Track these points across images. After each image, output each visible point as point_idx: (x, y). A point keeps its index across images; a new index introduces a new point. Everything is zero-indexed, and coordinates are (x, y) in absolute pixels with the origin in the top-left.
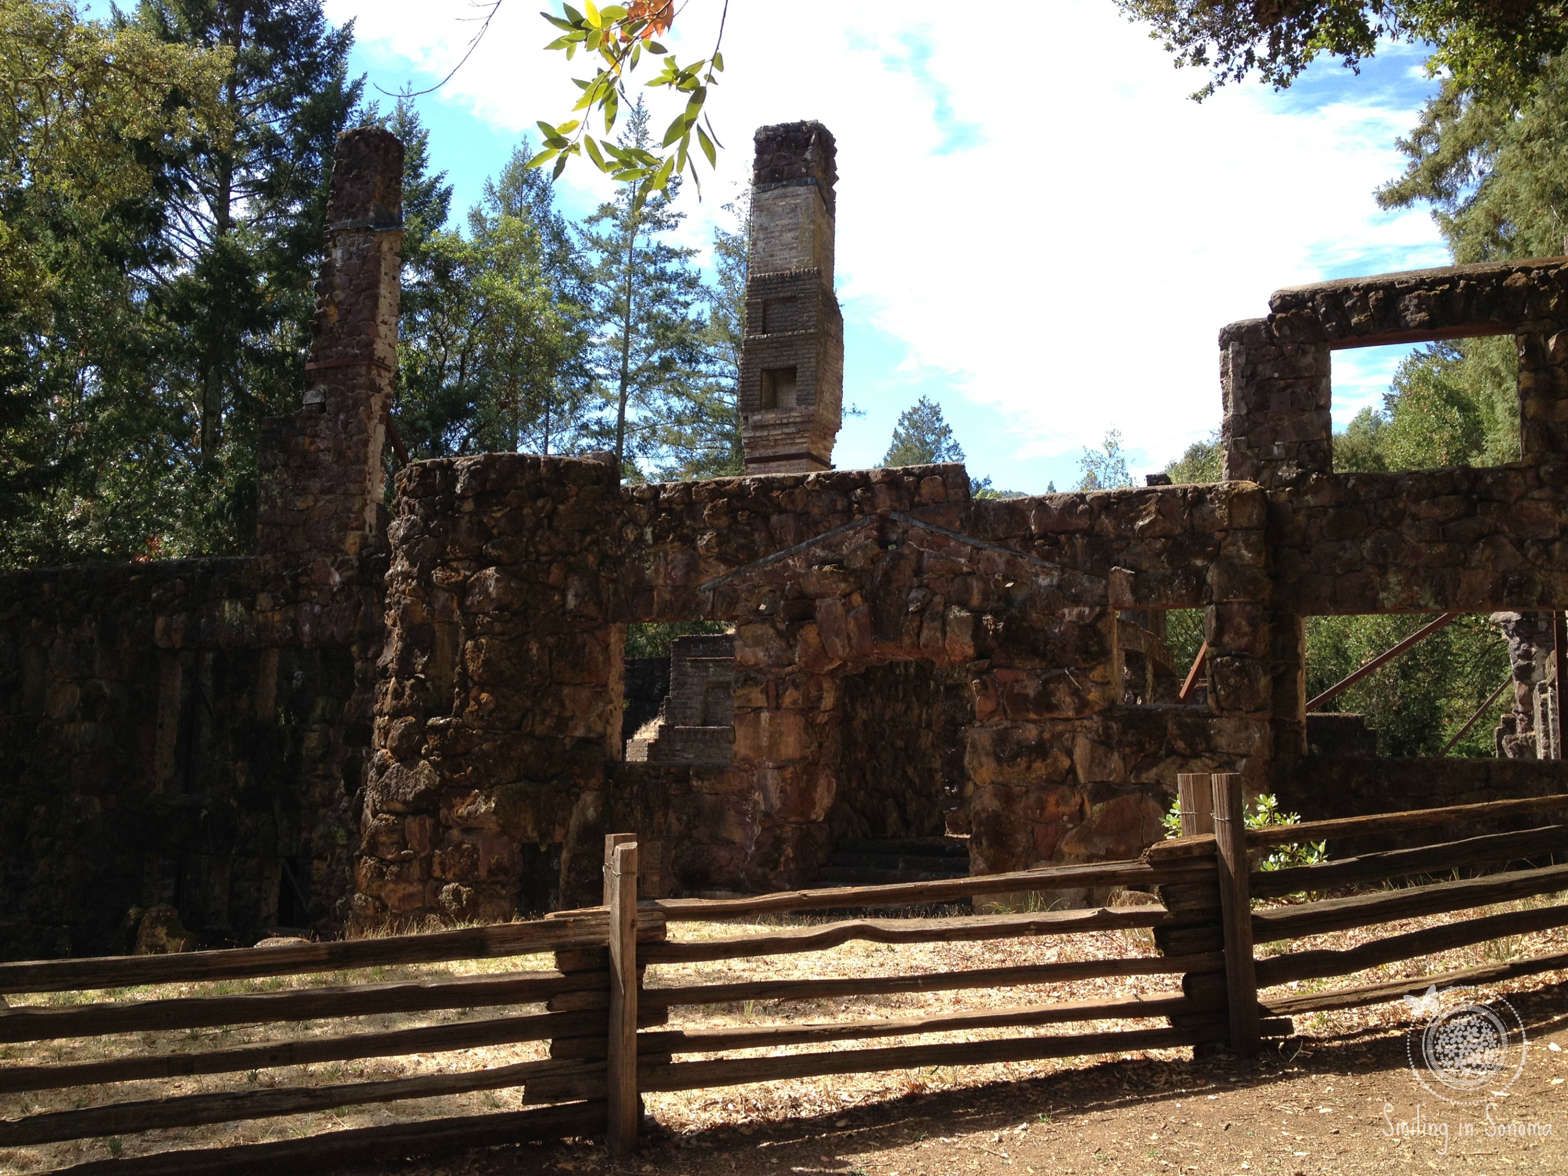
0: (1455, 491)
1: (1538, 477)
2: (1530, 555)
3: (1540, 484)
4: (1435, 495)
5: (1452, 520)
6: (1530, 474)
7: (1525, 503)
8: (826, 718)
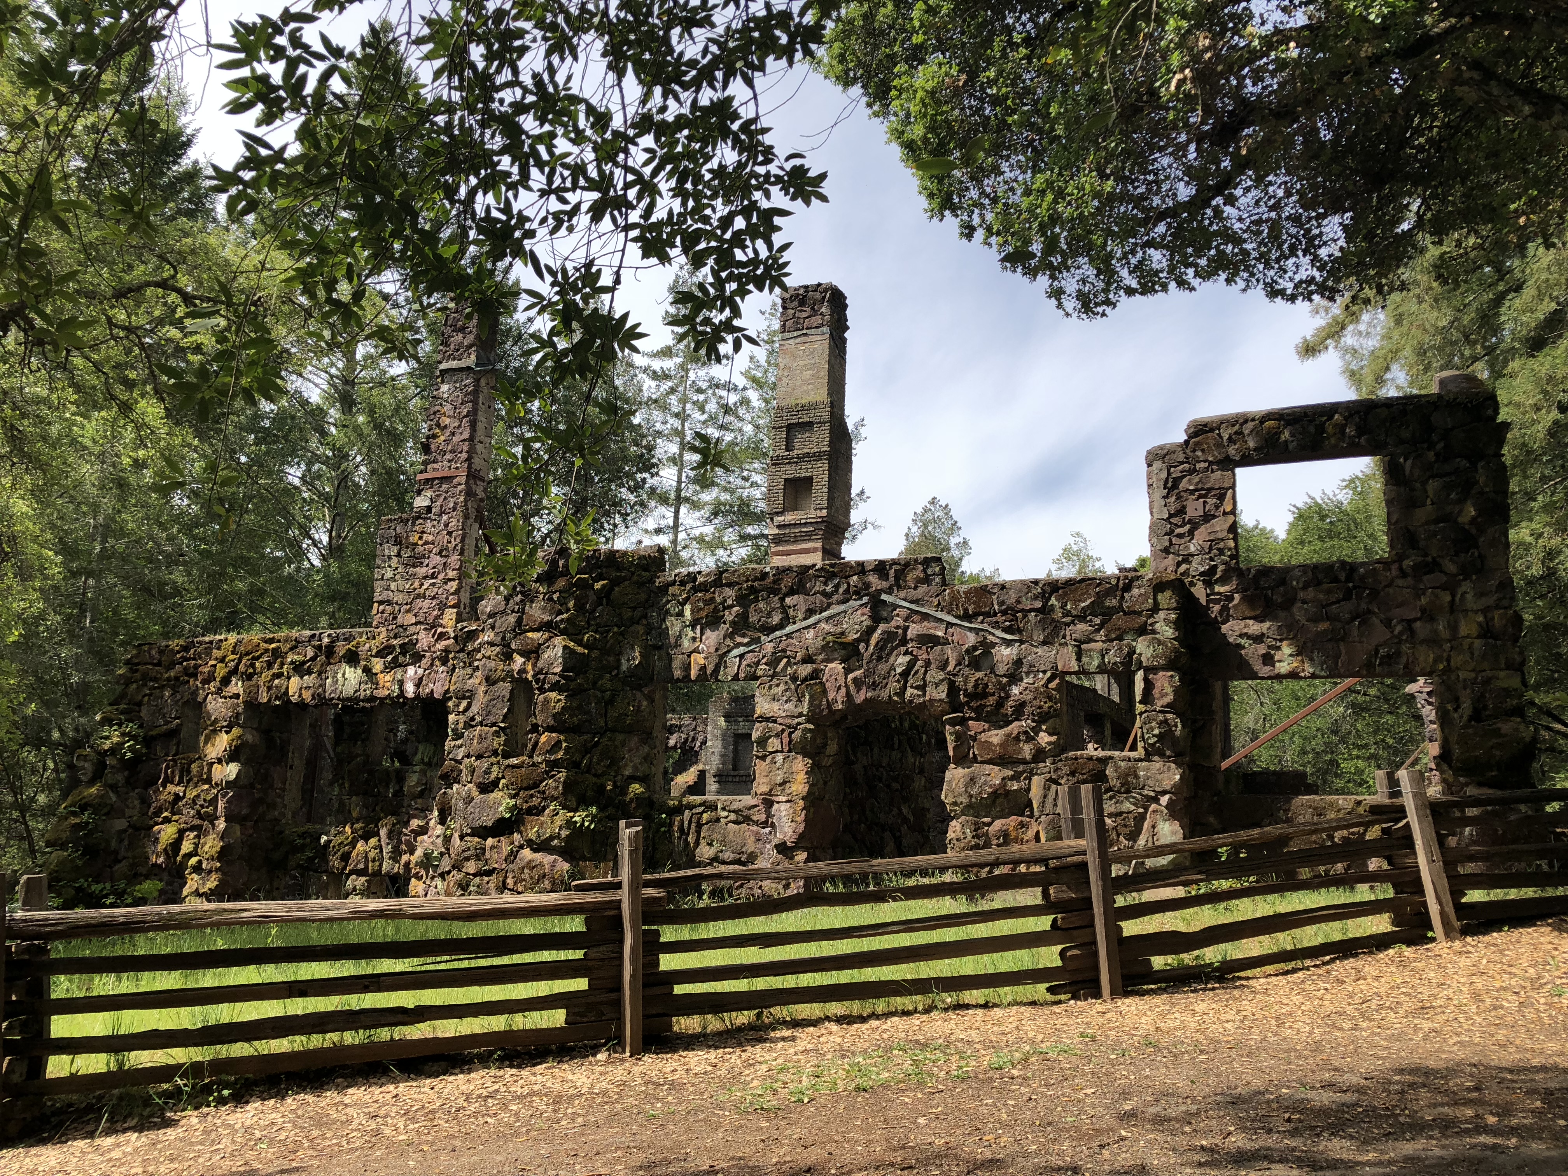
0: (1336, 580)
1: (1401, 569)
2: (1396, 632)
3: (1403, 574)
4: (1319, 583)
5: (1333, 603)
6: (1394, 567)
7: (1391, 590)
8: (830, 761)
